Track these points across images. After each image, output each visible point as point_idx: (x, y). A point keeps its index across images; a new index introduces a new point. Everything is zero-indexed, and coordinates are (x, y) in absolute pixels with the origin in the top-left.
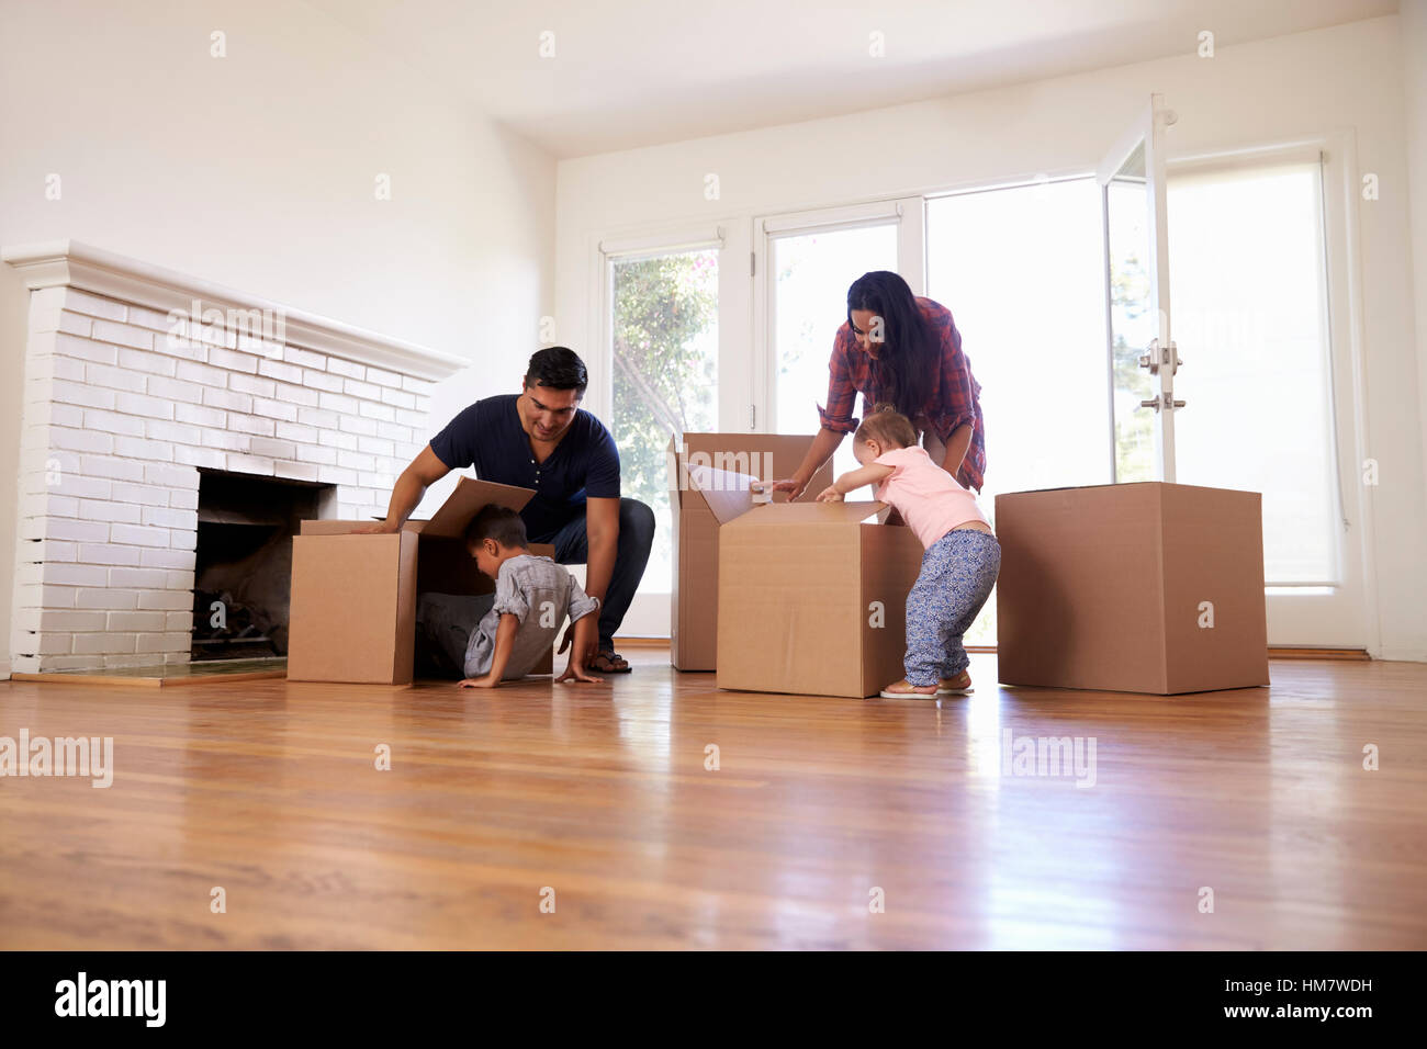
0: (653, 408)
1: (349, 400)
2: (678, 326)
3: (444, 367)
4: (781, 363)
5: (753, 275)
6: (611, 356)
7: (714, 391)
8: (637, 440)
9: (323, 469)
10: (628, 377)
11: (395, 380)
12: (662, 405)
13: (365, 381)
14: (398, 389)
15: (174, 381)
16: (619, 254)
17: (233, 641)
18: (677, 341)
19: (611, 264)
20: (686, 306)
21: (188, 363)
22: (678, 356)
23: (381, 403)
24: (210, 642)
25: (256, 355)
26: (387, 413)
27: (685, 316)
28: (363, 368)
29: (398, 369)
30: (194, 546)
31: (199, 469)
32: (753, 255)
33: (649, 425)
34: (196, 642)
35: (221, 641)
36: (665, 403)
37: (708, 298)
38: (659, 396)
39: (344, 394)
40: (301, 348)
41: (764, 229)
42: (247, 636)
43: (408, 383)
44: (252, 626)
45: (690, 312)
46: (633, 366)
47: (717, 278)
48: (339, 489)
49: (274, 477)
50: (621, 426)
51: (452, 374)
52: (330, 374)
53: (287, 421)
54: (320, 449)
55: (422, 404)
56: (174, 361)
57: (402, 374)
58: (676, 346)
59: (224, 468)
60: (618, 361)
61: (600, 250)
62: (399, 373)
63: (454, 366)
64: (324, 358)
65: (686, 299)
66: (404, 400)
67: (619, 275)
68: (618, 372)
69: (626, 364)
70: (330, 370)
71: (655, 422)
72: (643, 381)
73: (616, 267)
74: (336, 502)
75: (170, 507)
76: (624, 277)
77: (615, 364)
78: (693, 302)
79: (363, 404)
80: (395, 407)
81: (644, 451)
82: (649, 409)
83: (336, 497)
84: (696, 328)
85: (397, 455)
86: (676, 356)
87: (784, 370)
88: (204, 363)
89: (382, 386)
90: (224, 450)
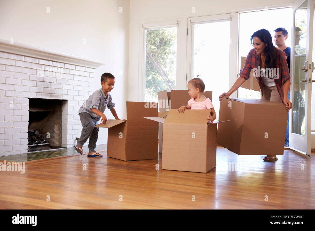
0: (157, 69)
1: (71, 75)
2: (165, 45)
3: (98, 65)
4: (195, 51)
5: (187, 35)
6: (145, 54)
7: (175, 60)
8: (152, 78)
9: (64, 96)
10: (150, 60)
11: (84, 69)
12: (160, 68)
13: (75, 70)
14: (85, 71)
15: (21, 74)
16: (148, 28)
17: (39, 145)
18: (165, 50)
19: (146, 30)
20: (167, 40)
21: (25, 68)
22: (165, 54)
23: (80, 76)
24: (33, 145)
25: (44, 65)
26: (81, 78)
27: (167, 43)
28: (75, 66)
29: (84, 66)
30: (28, 120)
31: (29, 98)
32: (187, 29)
33: (156, 73)
34: (29, 146)
35: (35, 145)
36: (161, 67)
37: (174, 37)
38: (159, 65)
39: (69, 74)
40: (57, 62)
41: (191, 21)
42: (43, 143)
43: (88, 70)
44: (44, 141)
45: (168, 41)
46: (152, 57)
47: (177, 31)
48: (68, 101)
49: (50, 99)
50: (148, 73)
51: (99, 66)
52: (65, 68)
53: (53, 83)
54: (63, 90)
55: (91, 75)
56: (21, 68)
57: (86, 67)
58: (164, 51)
59: (36, 98)
60: (147, 55)
61: (142, 26)
62: (85, 67)
63: (101, 64)
64: (64, 64)
65: (167, 38)
66: (87, 74)
67: (148, 33)
68: (147, 58)
69: (149, 56)
70: (65, 67)
71: (158, 72)
72: (154, 61)
73: (147, 31)
74: (68, 105)
75: (21, 110)
76: (150, 33)
77: (147, 56)
78: (169, 38)
79: (75, 76)
80: (84, 76)
81: (154, 80)
82: (156, 69)
83: (67, 103)
84: (170, 46)
85: (85, 90)
86: (164, 54)
87: (196, 54)
88: (30, 68)
89: (80, 71)
90: (36, 92)
